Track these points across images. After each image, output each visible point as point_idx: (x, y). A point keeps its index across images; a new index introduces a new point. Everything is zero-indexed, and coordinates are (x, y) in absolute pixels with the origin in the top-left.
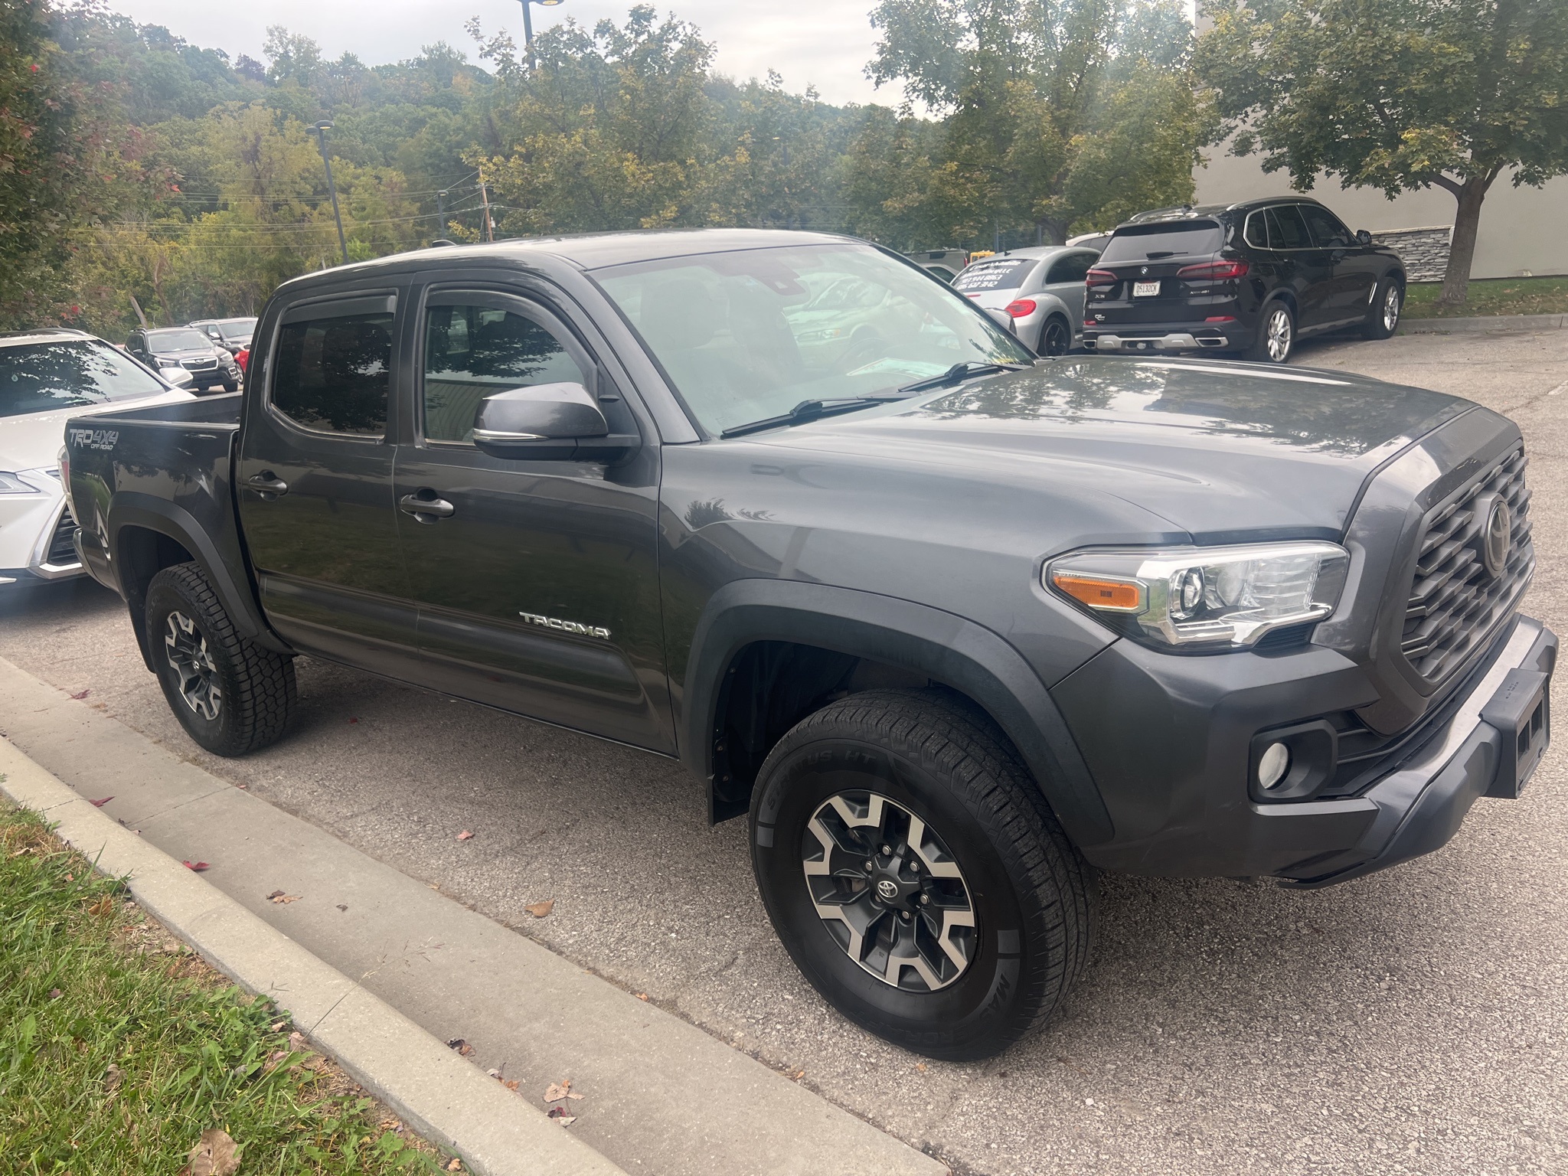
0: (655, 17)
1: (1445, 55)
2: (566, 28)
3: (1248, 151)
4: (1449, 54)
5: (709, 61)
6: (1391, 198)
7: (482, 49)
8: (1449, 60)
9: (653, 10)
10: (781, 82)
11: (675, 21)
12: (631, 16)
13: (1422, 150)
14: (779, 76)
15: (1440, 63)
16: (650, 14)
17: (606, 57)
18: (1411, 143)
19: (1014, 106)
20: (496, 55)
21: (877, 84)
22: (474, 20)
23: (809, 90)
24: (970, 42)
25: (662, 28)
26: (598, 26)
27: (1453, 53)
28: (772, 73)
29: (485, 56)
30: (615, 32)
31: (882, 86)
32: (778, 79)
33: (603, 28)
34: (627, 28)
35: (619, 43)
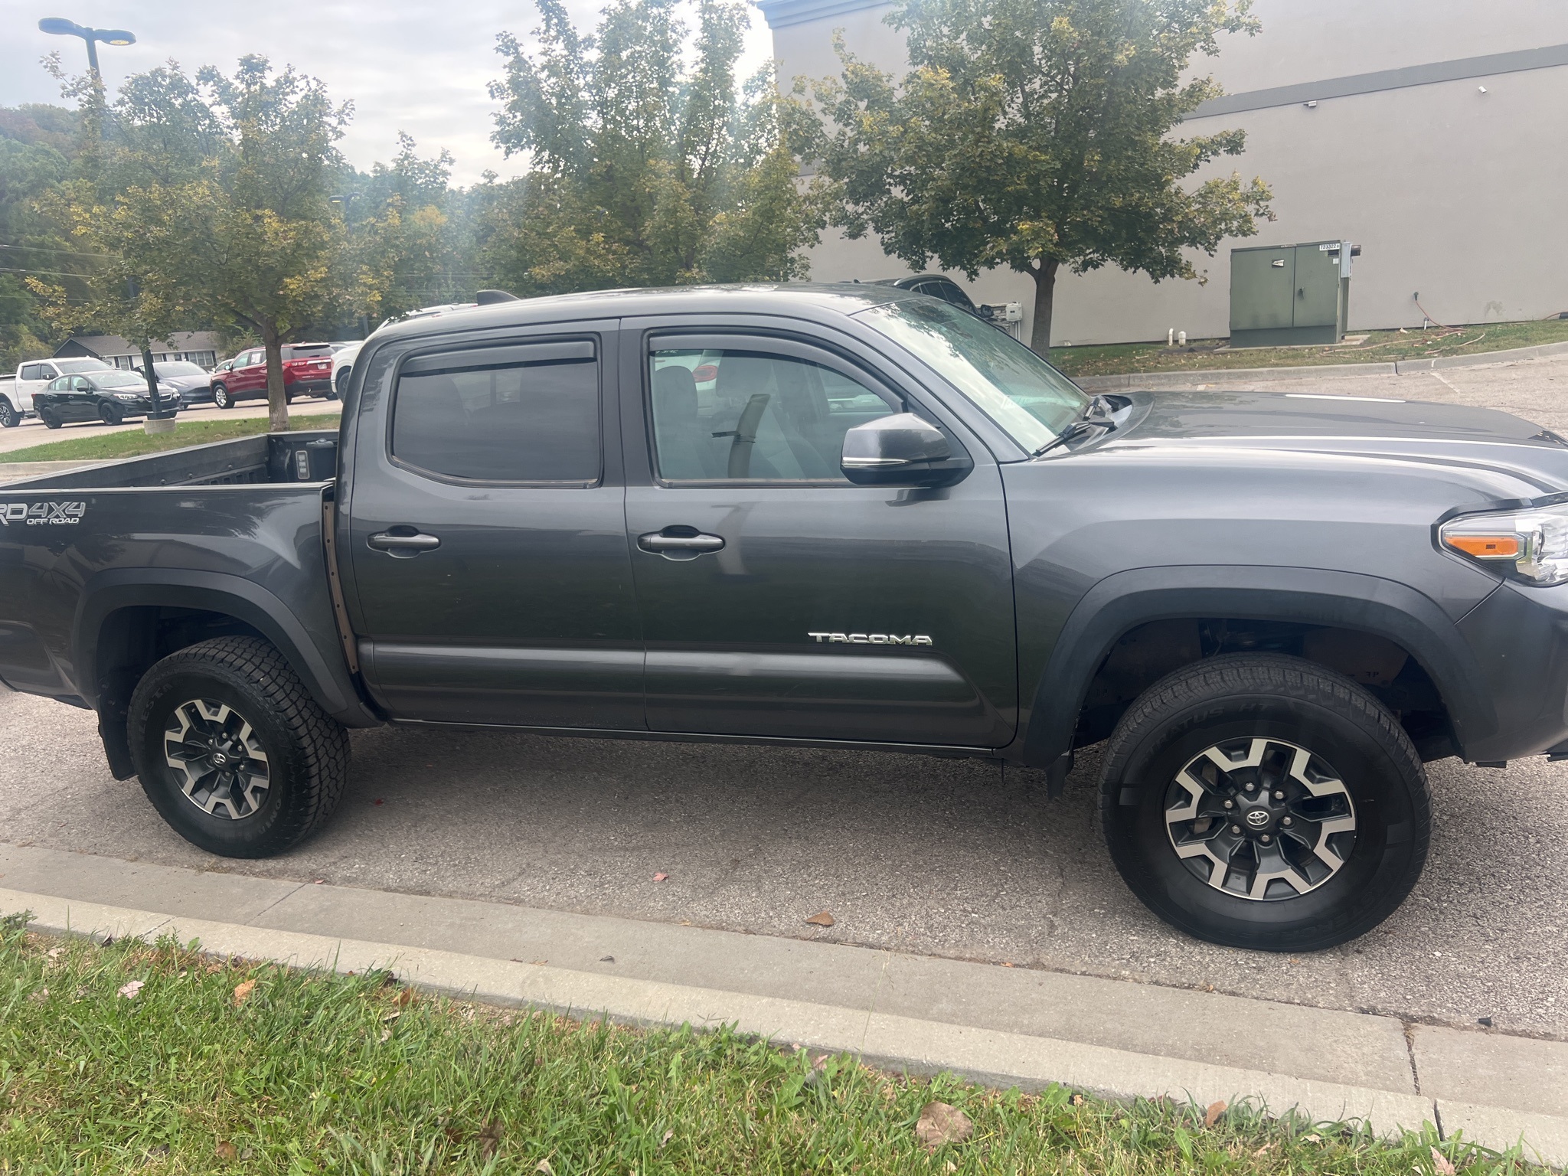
0: (270, 68)
1: (1038, 162)
2: (168, 72)
3: (860, 235)
4: (1041, 161)
5: (346, 119)
6: (972, 280)
7: (64, 88)
8: (1042, 166)
9: (266, 61)
10: (414, 145)
11: (294, 74)
12: (241, 65)
13: (1035, 239)
14: (410, 139)
15: (1035, 168)
16: (263, 65)
17: (211, 106)
18: (1025, 233)
19: (648, 184)
20: (80, 96)
21: (507, 154)
22: (53, 55)
23: (443, 156)
24: (593, 121)
25: (278, 81)
26: (201, 72)
27: (1044, 161)
28: (403, 135)
29: (68, 95)
30: (221, 80)
31: (511, 155)
32: (409, 142)
33: (208, 75)
34: (237, 77)
35: (225, 93)
